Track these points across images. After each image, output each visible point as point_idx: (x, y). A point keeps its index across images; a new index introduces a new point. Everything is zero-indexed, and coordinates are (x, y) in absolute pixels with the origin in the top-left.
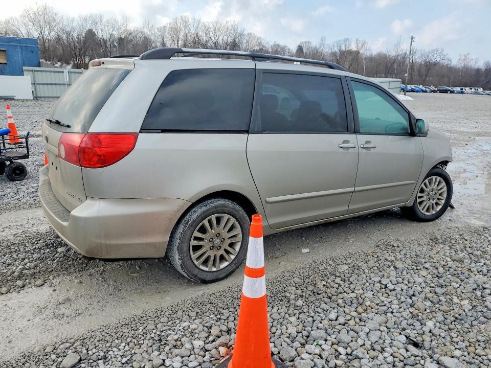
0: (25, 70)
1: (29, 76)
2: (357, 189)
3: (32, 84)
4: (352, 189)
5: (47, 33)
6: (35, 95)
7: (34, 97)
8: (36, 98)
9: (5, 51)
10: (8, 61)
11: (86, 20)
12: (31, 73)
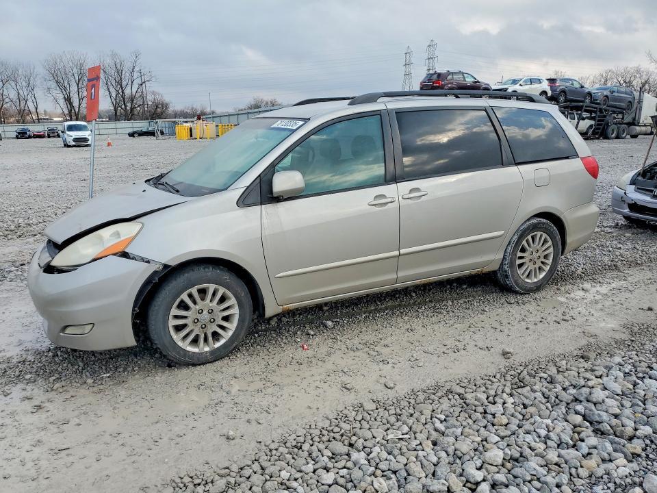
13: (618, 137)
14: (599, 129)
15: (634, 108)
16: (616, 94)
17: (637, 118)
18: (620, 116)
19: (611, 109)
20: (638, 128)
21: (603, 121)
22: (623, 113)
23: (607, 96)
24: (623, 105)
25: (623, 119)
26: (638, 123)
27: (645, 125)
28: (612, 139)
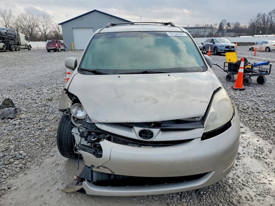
13: (16, 50)
14: (8, 47)
15: (17, 38)
16: (9, 32)
17: (19, 42)
18: (14, 41)
19: (10, 38)
20: (21, 46)
21: (8, 43)
22: (14, 40)
23: (6, 32)
24: (13, 36)
25: (15, 42)
26: (21, 44)
27: (23, 45)
28: (14, 51)
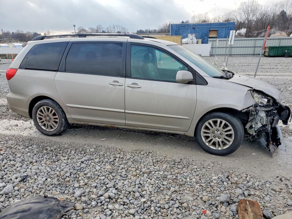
0: (209, 41)
1: (211, 44)
2: (126, 111)
3: (211, 48)
4: (123, 111)
5: (251, 16)
6: (211, 54)
7: (210, 55)
8: (211, 55)
9: (217, 30)
10: (218, 36)
11: (276, 5)
12: (212, 42)
